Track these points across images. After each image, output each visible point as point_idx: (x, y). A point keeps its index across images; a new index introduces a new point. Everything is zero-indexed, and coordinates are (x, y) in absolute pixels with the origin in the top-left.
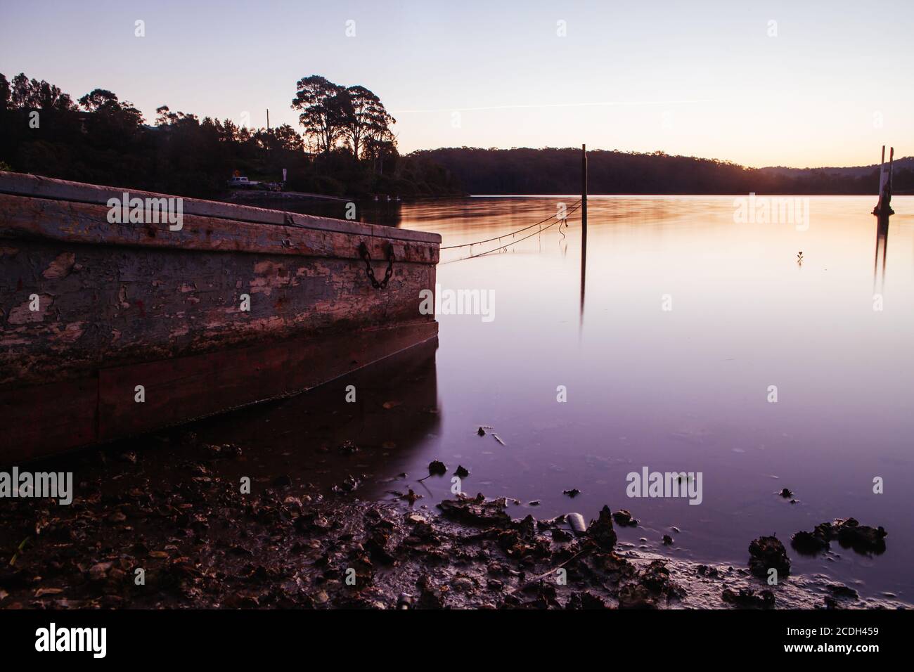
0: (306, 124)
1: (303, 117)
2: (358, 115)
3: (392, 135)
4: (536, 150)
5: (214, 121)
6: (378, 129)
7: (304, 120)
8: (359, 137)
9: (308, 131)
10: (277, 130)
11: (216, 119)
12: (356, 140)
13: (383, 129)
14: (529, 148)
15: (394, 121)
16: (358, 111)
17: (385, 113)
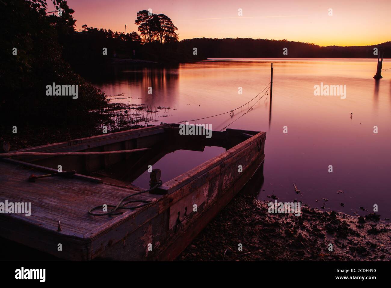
0: (141, 31)
1: (140, 27)
2: (162, 26)
3: (176, 35)
4: (234, 39)
5: (104, 30)
6: (170, 32)
7: (140, 29)
8: (162, 35)
9: (142, 33)
10: (131, 34)
11: (105, 29)
12: (161, 36)
13: (173, 32)
14: (231, 38)
15: (177, 29)
16: (162, 24)
17: (173, 25)
